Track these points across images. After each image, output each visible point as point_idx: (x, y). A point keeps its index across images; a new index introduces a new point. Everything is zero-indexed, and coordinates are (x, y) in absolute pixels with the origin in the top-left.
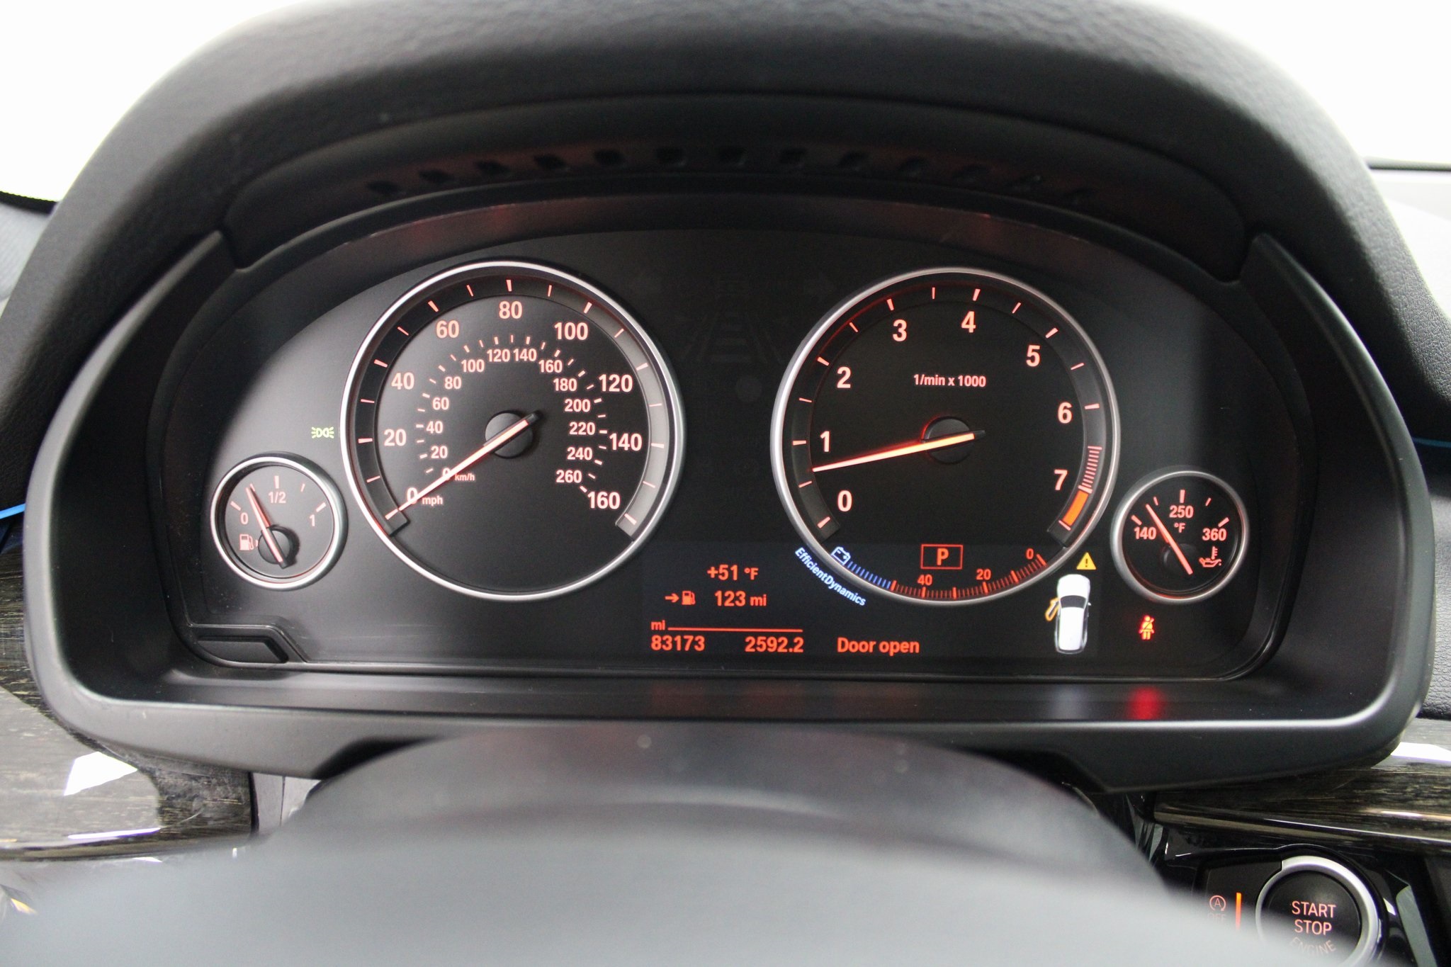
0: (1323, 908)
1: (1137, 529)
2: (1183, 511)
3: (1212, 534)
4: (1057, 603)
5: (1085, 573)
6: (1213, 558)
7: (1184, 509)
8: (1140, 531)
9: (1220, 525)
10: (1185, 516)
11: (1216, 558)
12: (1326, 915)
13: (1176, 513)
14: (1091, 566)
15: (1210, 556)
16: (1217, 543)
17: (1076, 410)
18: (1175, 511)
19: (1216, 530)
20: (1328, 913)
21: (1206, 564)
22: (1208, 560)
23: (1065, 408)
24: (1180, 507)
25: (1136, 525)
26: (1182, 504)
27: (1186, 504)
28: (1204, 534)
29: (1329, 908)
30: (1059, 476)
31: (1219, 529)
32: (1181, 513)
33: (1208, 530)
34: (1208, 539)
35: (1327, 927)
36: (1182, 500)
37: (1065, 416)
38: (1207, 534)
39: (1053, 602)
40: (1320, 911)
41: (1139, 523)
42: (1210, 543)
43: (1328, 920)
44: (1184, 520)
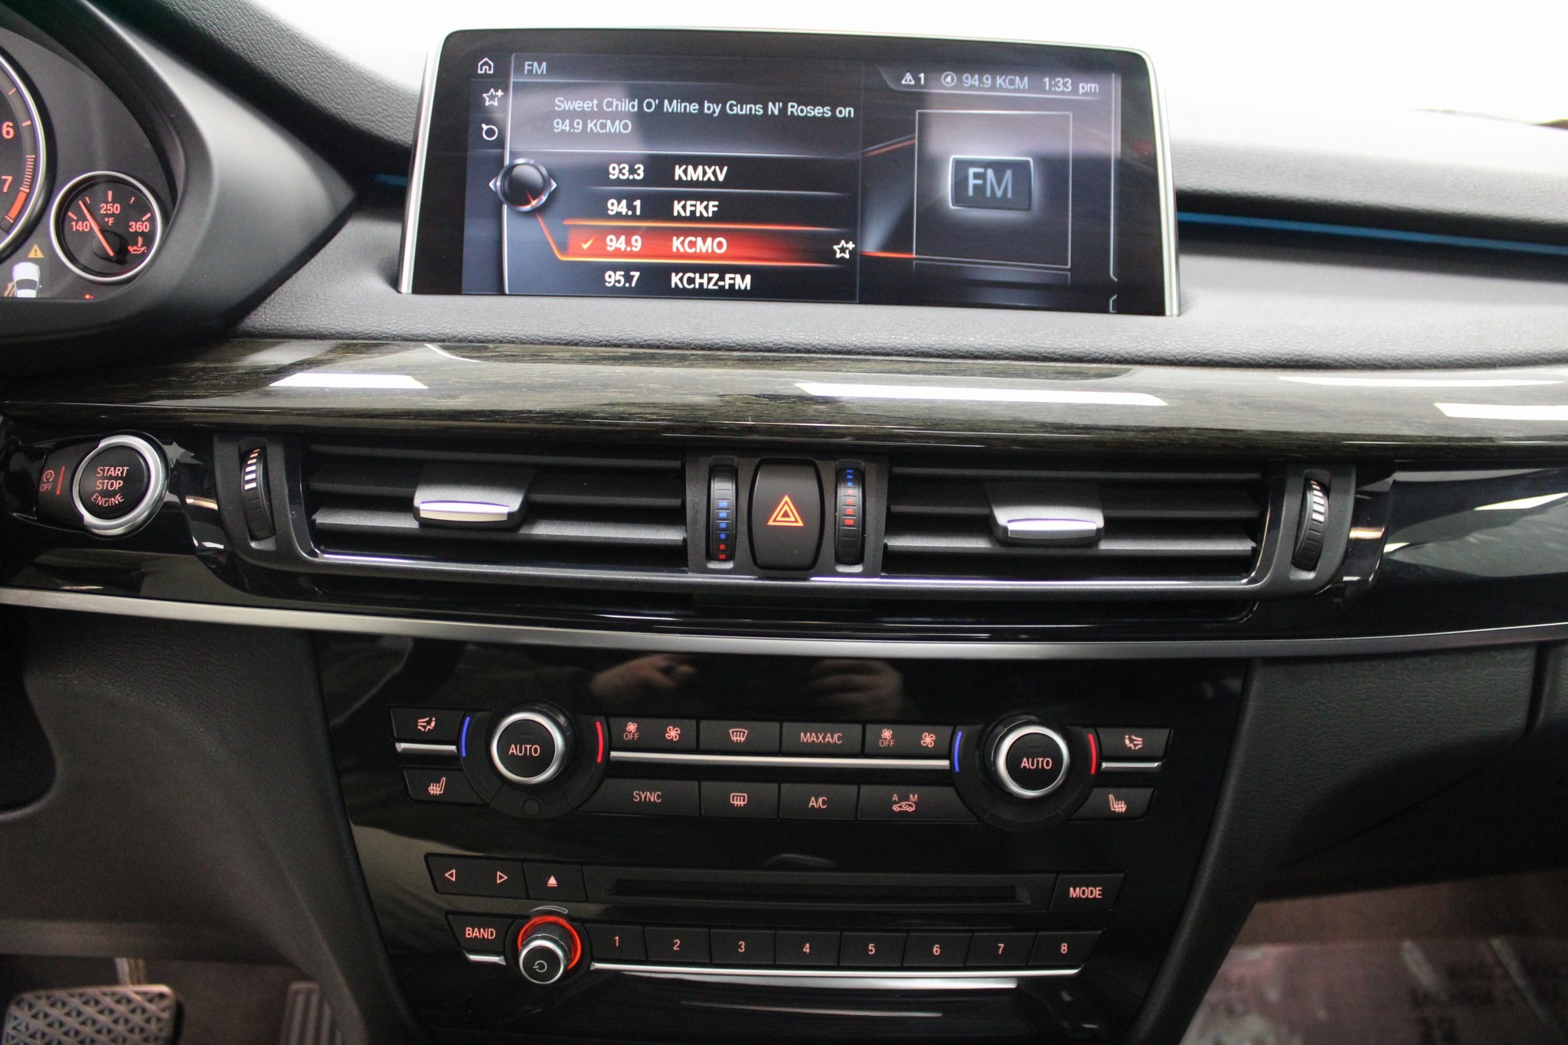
0: (119, 470)
1: (74, 223)
2: (111, 208)
3: (138, 226)
4: (13, 286)
5: (34, 261)
6: (139, 246)
7: (113, 207)
8: (76, 224)
9: (144, 219)
10: (113, 212)
11: (142, 246)
12: (120, 475)
13: (106, 210)
14: (40, 255)
15: (137, 245)
16: (143, 234)
17: (16, 128)
18: (104, 208)
19: (141, 223)
20: (122, 473)
21: (134, 251)
22: (135, 248)
23: (8, 126)
24: (109, 205)
25: (73, 220)
26: (110, 203)
27: (114, 202)
28: (130, 227)
29: (123, 470)
30: (6, 180)
31: (143, 222)
32: (110, 210)
33: (134, 223)
34: (134, 230)
35: (120, 483)
36: (110, 199)
37: (8, 133)
38: (133, 227)
39: (10, 285)
40: (117, 472)
41: (75, 218)
42: (137, 234)
43: (121, 478)
44: (113, 215)
